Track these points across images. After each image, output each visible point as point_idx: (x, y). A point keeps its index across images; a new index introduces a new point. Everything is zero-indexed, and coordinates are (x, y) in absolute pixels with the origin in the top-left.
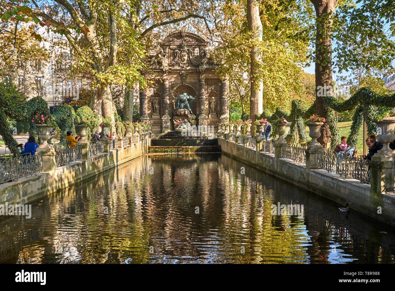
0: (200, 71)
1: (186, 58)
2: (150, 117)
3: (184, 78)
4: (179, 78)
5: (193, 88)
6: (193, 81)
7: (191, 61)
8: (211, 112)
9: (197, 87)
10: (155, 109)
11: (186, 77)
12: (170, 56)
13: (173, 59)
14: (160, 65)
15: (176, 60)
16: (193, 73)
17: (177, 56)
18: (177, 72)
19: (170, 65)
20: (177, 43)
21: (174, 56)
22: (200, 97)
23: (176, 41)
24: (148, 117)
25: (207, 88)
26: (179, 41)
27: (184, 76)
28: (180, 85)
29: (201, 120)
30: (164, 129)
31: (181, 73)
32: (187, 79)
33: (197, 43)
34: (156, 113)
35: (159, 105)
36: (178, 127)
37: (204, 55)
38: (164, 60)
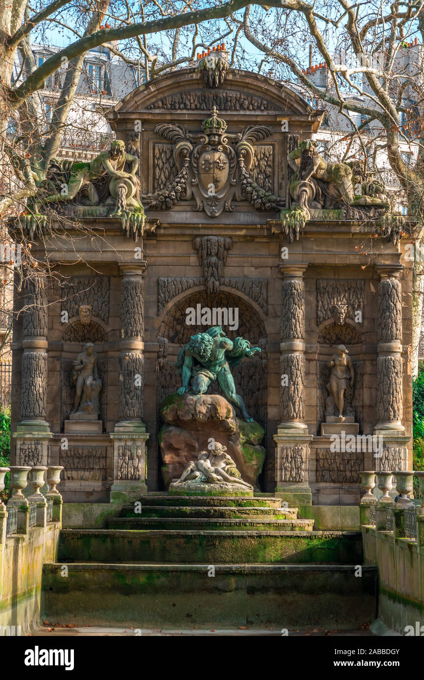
0: (283, 233)
1: (223, 175)
2: (58, 429)
3: (214, 259)
4: (193, 260)
5: (255, 305)
6: (251, 272)
7: (243, 190)
8: (330, 409)
9: (271, 301)
10: (79, 392)
11: (223, 259)
12: (154, 168)
13: (164, 179)
14: (109, 205)
15: (177, 182)
16: (253, 241)
17: (182, 166)
18: (183, 235)
19: (154, 203)
20: (185, 112)
21: (171, 168)
22: (283, 345)
23: (182, 106)
24: (49, 429)
25: (314, 305)
26: (193, 106)
27: (214, 251)
28: (197, 289)
29: (288, 445)
30: (117, 486)
31: (198, 239)
32: (224, 265)
33: (271, 112)
34: (83, 410)
35: (97, 376)
36: (183, 478)
37: (302, 163)
38: (125, 183)
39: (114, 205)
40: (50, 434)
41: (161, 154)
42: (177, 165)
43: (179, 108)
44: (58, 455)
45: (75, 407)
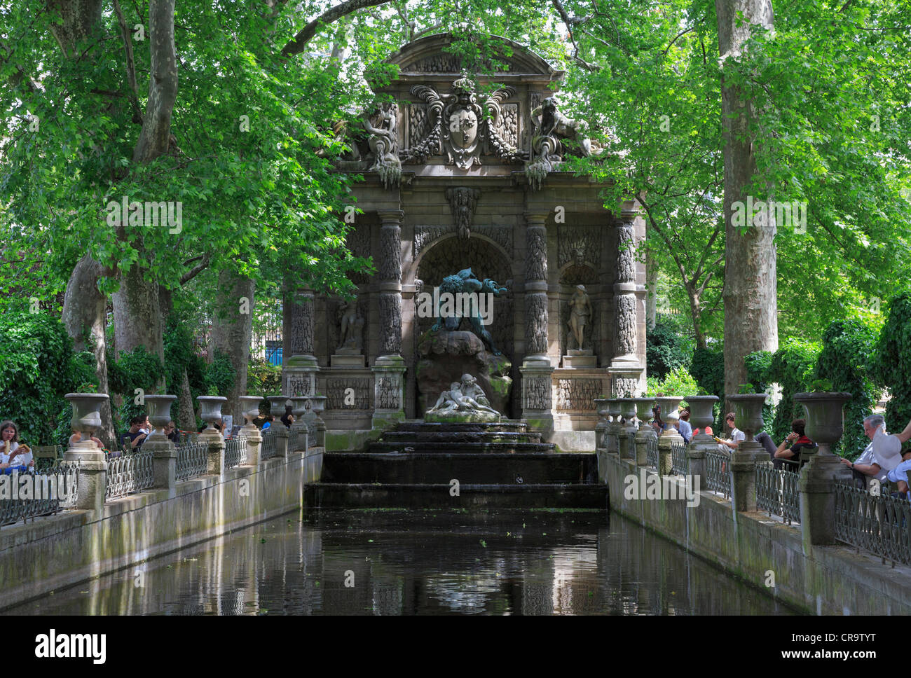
0: (527, 183)
1: (472, 133)
2: (325, 363)
3: (465, 209)
4: (446, 209)
5: (501, 249)
6: (499, 220)
7: (491, 145)
8: (570, 344)
9: (516, 246)
10: (343, 329)
11: (473, 208)
12: (410, 126)
13: (419, 136)
14: (369, 160)
15: (431, 138)
16: (499, 191)
17: (435, 124)
18: (436, 187)
19: (410, 157)
20: (437, 74)
21: (425, 126)
22: (527, 285)
23: (434, 68)
24: (316, 363)
25: (556, 249)
26: (445, 68)
27: (465, 200)
28: (449, 235)
29: (532, 376)
30: (378, 413)
31: (450, 190)
32: (474, 214)
33: (516, 75)
34: (348, 345)
35: (359, 314)
36: (437, 406)
37: (543, 119)
38: (383, 139)
39: (373, 160)
40: (317, 368)
41: (415, 113)
42: (431, 122)
43: (432, 70)
44: (325, 387)
45: (341, 342)
